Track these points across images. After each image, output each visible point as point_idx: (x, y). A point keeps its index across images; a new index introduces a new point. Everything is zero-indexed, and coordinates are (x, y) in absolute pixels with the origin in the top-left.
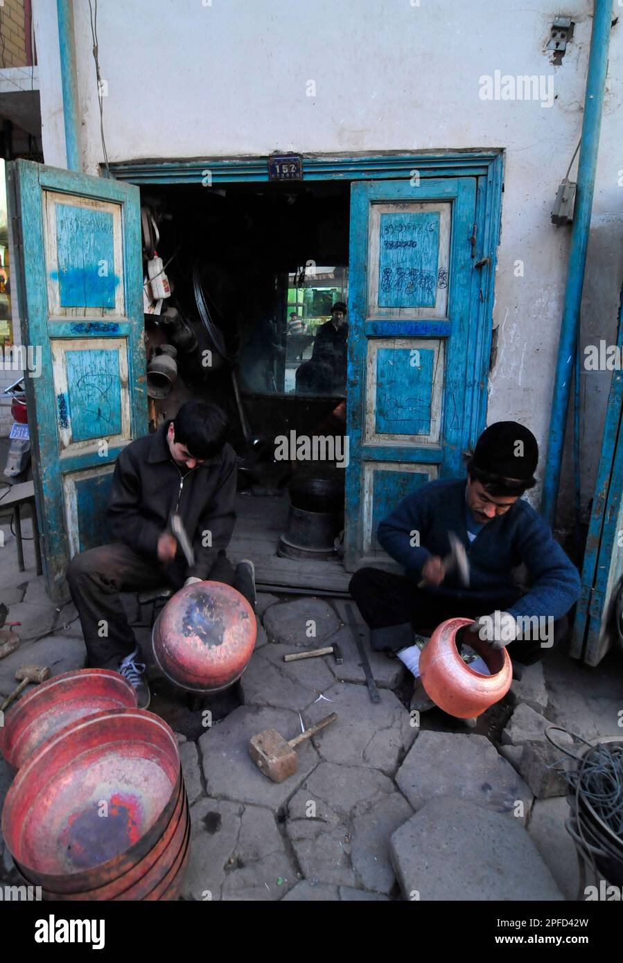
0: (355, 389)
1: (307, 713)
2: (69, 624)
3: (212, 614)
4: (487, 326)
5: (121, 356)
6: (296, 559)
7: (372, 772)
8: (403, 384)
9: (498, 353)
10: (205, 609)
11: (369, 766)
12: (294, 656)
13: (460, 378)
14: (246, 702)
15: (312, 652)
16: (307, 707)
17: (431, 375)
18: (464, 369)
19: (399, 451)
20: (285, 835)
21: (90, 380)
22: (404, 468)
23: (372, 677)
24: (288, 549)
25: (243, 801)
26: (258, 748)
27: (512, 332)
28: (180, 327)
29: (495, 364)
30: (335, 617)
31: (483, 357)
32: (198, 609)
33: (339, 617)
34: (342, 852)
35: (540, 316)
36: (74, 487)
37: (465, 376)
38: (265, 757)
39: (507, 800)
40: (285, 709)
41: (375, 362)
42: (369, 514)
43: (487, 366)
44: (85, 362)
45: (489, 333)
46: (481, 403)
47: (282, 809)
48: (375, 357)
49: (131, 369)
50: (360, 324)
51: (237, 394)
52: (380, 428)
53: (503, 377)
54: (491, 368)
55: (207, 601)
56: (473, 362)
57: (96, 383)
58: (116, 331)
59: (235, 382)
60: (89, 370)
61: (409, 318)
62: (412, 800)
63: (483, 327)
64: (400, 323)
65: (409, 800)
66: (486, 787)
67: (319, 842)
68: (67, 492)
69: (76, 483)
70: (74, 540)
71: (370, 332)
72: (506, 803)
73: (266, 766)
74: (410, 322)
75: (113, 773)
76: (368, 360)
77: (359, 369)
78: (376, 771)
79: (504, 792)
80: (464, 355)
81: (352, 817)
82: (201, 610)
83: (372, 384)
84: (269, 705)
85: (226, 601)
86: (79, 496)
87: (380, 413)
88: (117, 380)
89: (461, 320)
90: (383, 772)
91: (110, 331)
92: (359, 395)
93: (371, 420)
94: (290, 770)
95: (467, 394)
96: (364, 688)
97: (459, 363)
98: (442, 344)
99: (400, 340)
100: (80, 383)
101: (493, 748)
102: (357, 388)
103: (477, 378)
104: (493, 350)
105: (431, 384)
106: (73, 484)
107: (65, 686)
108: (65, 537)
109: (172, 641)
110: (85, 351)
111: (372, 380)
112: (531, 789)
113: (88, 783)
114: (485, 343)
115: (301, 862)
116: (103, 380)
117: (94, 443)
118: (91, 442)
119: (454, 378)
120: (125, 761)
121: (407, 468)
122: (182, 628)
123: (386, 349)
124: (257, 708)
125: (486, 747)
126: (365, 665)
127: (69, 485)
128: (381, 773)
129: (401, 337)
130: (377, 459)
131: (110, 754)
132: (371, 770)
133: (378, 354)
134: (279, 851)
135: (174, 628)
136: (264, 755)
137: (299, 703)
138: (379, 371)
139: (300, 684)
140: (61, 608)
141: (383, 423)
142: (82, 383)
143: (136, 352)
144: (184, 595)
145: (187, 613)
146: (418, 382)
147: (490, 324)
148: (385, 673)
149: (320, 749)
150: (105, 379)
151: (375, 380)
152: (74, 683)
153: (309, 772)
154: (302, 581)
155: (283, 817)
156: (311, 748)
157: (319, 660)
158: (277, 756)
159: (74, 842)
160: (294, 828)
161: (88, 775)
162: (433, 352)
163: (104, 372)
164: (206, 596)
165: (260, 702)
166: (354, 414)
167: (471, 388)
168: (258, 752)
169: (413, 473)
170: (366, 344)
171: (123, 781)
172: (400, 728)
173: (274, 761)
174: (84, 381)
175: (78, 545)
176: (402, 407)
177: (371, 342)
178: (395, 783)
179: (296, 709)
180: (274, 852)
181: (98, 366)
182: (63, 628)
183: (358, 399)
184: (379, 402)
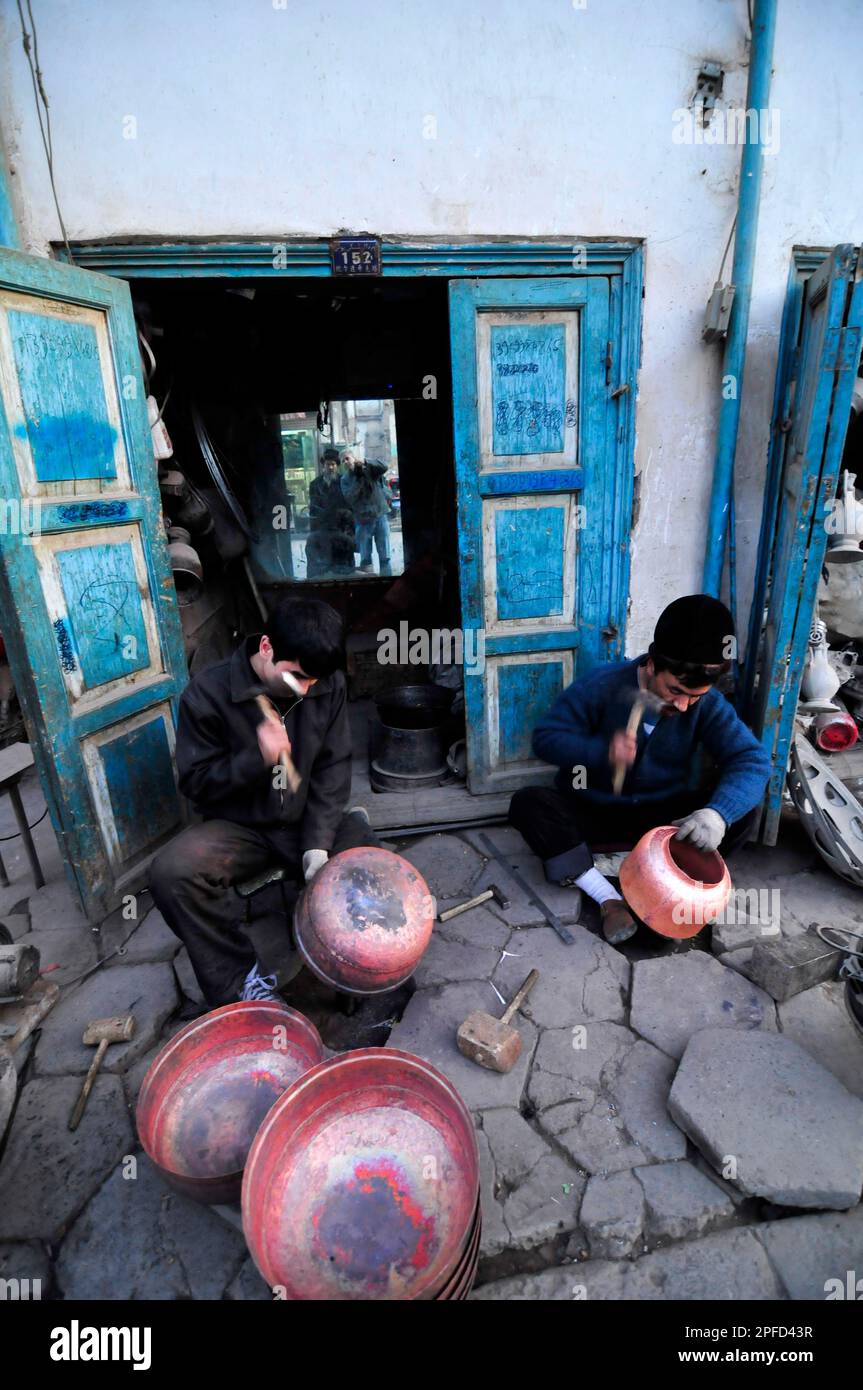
0: (471, 566)
1: (497, 978)
2: (122, 946)
3: (379, 889)
4: (627, 472)
5: (134, 551)
6: (403, 791)
7: (601, 1025)
9: (642, 505)
10: (369, 888)
11: (595, 1019)
12: (451, 913)
13: (597, 541)
14: (419, 985)
15: (469, 903)
16: (494, 971)
17: (562, 540)
18: (600, 530)
19: (529, 638)
20: (541, 1131)
21: (96, 593)
22: (534, 659)
23: (552, 915)
24: (389, 780)
25: (476, 1108)
26: (472, 1040)
27: (657, 479)
28: (189, 499)
29: (638, 520)
30: (473, 851)
31: (623, 512)
32: (360, 892)
33: (477, 851)
34: (614, 1129)
36: (98, 756)
37: (601, 537)
38: (487, 1048)
39: (752, 1013)
40: (469, 980)
41: (492, 530)
42: (495, 721)
43: (629, 523)
44: (86, 567)
45: (630, 482)
46: (622, 569)
47: (523, 1102)
48: (492, 522)
49: (152, 570)
50: (472, 480)
52: (503, 613)
54: (633, 526)
55: (364, 876)
56: (610, 519)
57: (106, 596)
58: (124, 513)
60: (92, 577)
61: (534, 468)
62: (660, 1044)
63: (621, 474)
64: (522, 475)
65: (657, 1043)
66: (726, 1006)
67: (585, 1125)
68: (88, 763)
69: (99, 749)
70: (109, 829)
71: (485, 489)
72: (752, 1016)
73: (489, 1058)
74: (535, 473)
76: (484, 527)
77: (473, 539)
78: (605, 1023)
79: (747, 1006)
80: (601, 511)
81: (604, 1085)
82: (364, 891)
83: (491, 557)
84: (448, 982)
85: (386, 868)
86: (107, 767)
87: (503, 594)
88: (134, 587)
89: (596, 467)
90: (613, 1021)
91: (115, 515)
92: (476, 573)
93: (491, 604)
94: (515, 1053)
95: (605, 559)
96: (548, 930)
97: (595, 522)
98: (573, 499)
99: (522, 498)
100: (84, 600)
101: (715, 961)
102: (473, 565)
103: (616, 539)
105: (563, 551)
106: (96, 751)
108: (98, 829)
109: (345, 944)
110: (84, 549)
111: (491, 552)
112: (770, 994)
113: (316, 1164)
114: (625, 494)
115: (576, 1156)
116: (114, 590)
117: (115, 687)
118: (110, 684)
119: (590, 541)
120: (354, 1118)
121: (538, 659)
122: (352, 923)
123: (506, 511)
124: (437, 990)
125: (708, 961)
126: (536, 902)
127: (90, 753)
128: (612, 1024)
129: (524, 494)
130: (502, 652)
132: (600, 1023)
133: (497, 518)
134: (546, 1154)
135: (341, 926)
136: (483, 1046)
137: (482, 970)
138: (499, 542)
139: (473, 946)
140: (98, 925)
141: (506, 607)
142: (85, 599)
143: (155, 542)
144: (331, 880)
145: (349, 901)
146: (547, 549)
147: (630, 470)
148: (566, 907)
149: (533, 1018)
150: (118, 590)
151: (494, 553)
153: (533, 1049)
155: (529, 1111)
156: (522, 1018)
157: (479, 909)
158: (501, 1041)
159: (335, 1249)
160: (550, 1120)
161: (311, 1155)
162: (563, 510)
163: (115, 579)
164: (360, 872)
165: (437, 981)
166: (471, 599)
167: (609, 552)
168: (473, 1045)
169: (545, 664)
170: (481, 505)
171: (361, 1144)
172: (609, 965)
173: (499, 1049)
174: (88, 596)
175: (115, 835)
176: (529, 583)
178: (633, 1030)
179: (482, 977)
180: (541, 1156)
181: (106, 571)
182: (116, 953)
183: (475, 579)
184: (500, 580)
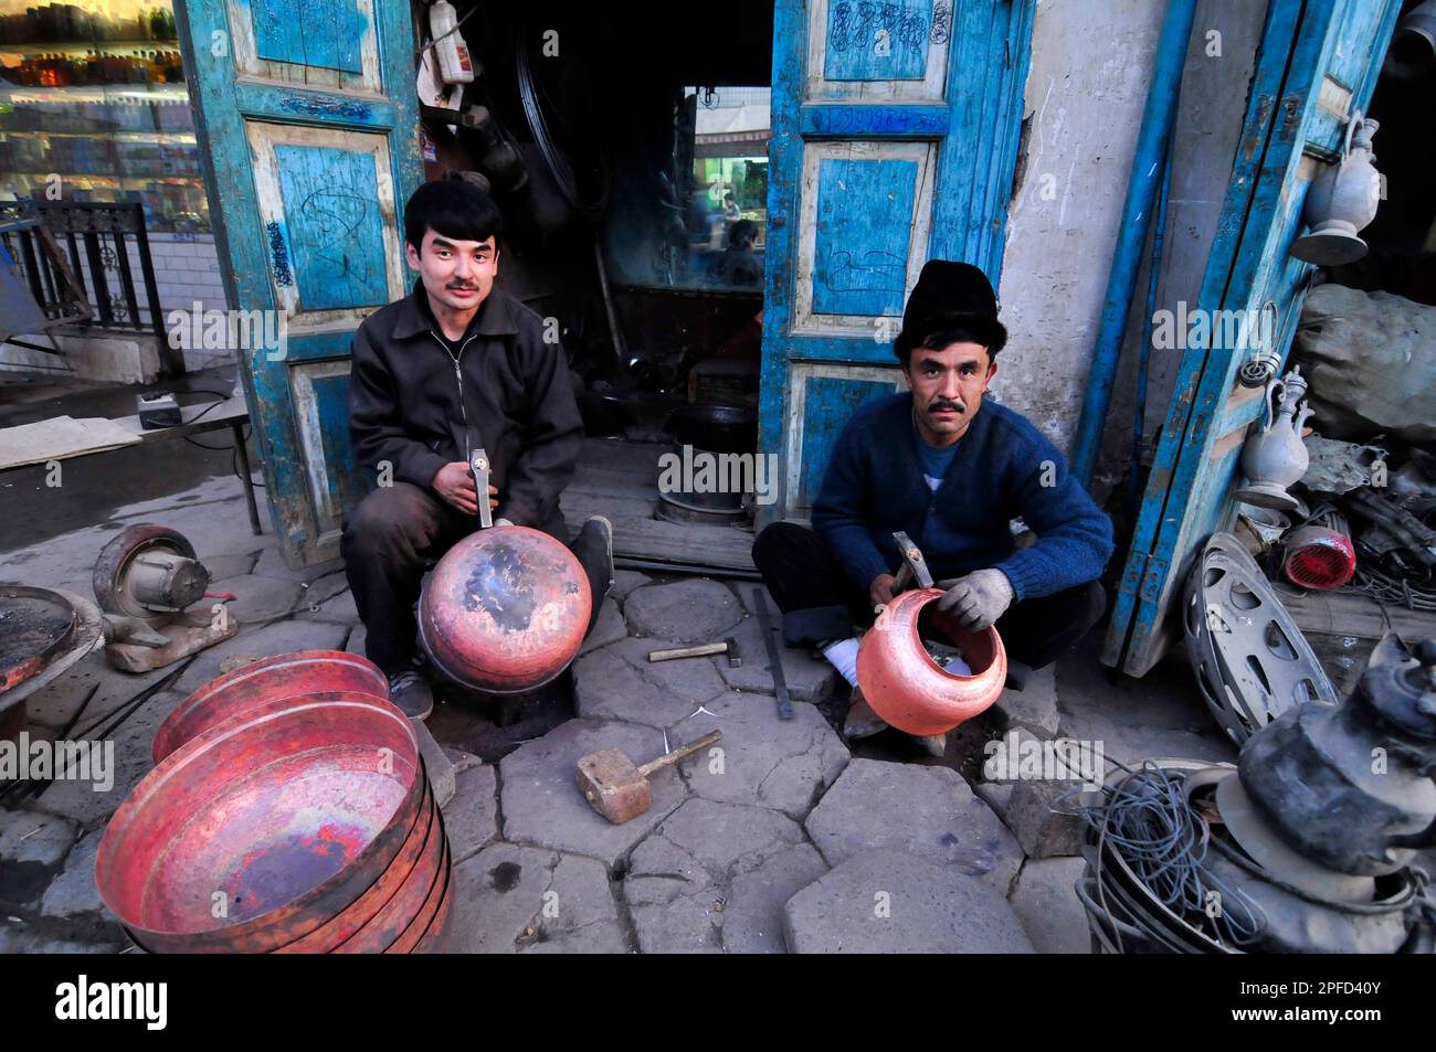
0: (780, 234)
1: (676, 731)
2: (317, 604)
3: (517, 579)
4: (1013, 113)
5: (379, 166)
6: (682, 523)
7: (771, 813)
8: (861, 225)
9: (1029, 164)
10: (506, 572)
11: (765, 805)
12: (664, 654)
14: (583, 714)
15: (693, 649)
16: (678, 723)
17: (911, 208)
18: (966, 199)
19: (851, 343)
20: (620, 898)
21: (324, 203)
22: (856, 374)
23: (784, 684)
24: (670, 508)
25: (560, 848)
26: (588, 774)
27: (1057, 125)
28: (495, 142)
30: (737, 605)
31: (1001, 172)
32: (493, 570)
33: (742, 605)
34: (708, 924)
35: (1108, 94)
36: (311, 389)
37: (967, 209)
38: (598, 786)
39: (981, 858)
40: (641, 724)
41: (815, 186)
42: (796, 450)
43: (1008, 191)
44: (312, 169)
45: (1017, 128)
46: (991, 258)
47: (620, 862)
48: (815, 176)
49: (399, 194)
50: (791, 112)
51: (604, 286)
52: (819, 304)
53: (1034, 209)
54: (1014, 193)
55: (511, 559)
56: (984, 184)
57: (336, 209)
58: (366, 119)
59: (600, 265)
60: (321, 184)
61: (878, 102)
62: (828, 854)
63: (1005, 116)
64: (860, 110)
65: (825, 853)
66: (948, 839)
67: (673, 908)
68: (299, 394)
69: (314, 382)
70: (319, 474)
71: (809, 128)
72: (978, 862)
73: (598, 799)
74: (879, 108)
75: (325, 793)
76: (803, 181)
77: (786, 197)
78: (775, 812)
79: (978, 848)
80: (970, 170)
81: (732, 874)
82: (499, 572)
83: (810, 225)
84: (617, 719)
85: (543, 562)
86: (321, 404)
87: (822, 277)
88: (375, 207)
89: (969, 104)
90: (787, 814)
91: (354, 119)
92: (787, 244)
93: (805, 290)
94: (637, 807)
95: (970, 242)
96: (769, 700)
97: (960, 185)
98: (933, 150)
99: (860, 144)
100: (307, 207)
101: (967, 786)
102: (784, 232)
103: (988, 213)
104: (1021, 159)
105: (910, 225)
106: (309, 383)
107: (280, 676)
108: (302, 468)
109: (445, 615)
110: (312, 149)
111: (809, 218)
112: (1020, 844)
113: (282, 807)
114: (1007, 145)
115: (641, 935)
116: (348, 205)
117: (340, 317)
118: (335, 313)
119: (950, 214)
120: (348, 776)
121: (861, 374)
122: (463, 597)
123: (835, 161)
124: (598, 722)
125: (955, 784)
126: (776, 670)
127: (302, 382)
128: (784, 816)
129: (861, 138)
130: (813, 357)
131: (321, 766)
132: (768, 811)
133: (822, 170)
134: (608, 920)
135: (451, 595)
136: (595, 782)
137: (663, 717)
138: (822, 205)
139: (669, 693)
140: (310, 582)
141: (825, 297)
142: (310, 207)
143: (407, 161)
144: (473, 545)
145: (476, 574)
146: (888, 221)
147: (1018, 109)
148: (804, 679)
149: (690, 781)
150: (352, 206)
151: (814, 219)
152: (295, 672)
153: (669, 811)
154: (688, 553)
155: (619, 873)
156: (677, 778)
157: (704, 661)
158: (618, 786)
159: (248, 893)
160: (635, 888)
161: (283, 796)
162: (914, 166)
163: (349, 192)
164: (509, 551)
165: (603, 714)
166: (777, 279)
167: (976, 232)
168: (587, 779)
169: (870, 382)
170: (802, 150)
171: (341, 806)
172: (821, 755)
173: (612, 792)
174: (314, 205)
175: (326, 483)
176: (857, 266)
177: (810, 148)
178: (804, 829)
179: (660, 725)
180: (599, 920)
181: (338, 180)
183: (785, 252)
184: (819, 258)
